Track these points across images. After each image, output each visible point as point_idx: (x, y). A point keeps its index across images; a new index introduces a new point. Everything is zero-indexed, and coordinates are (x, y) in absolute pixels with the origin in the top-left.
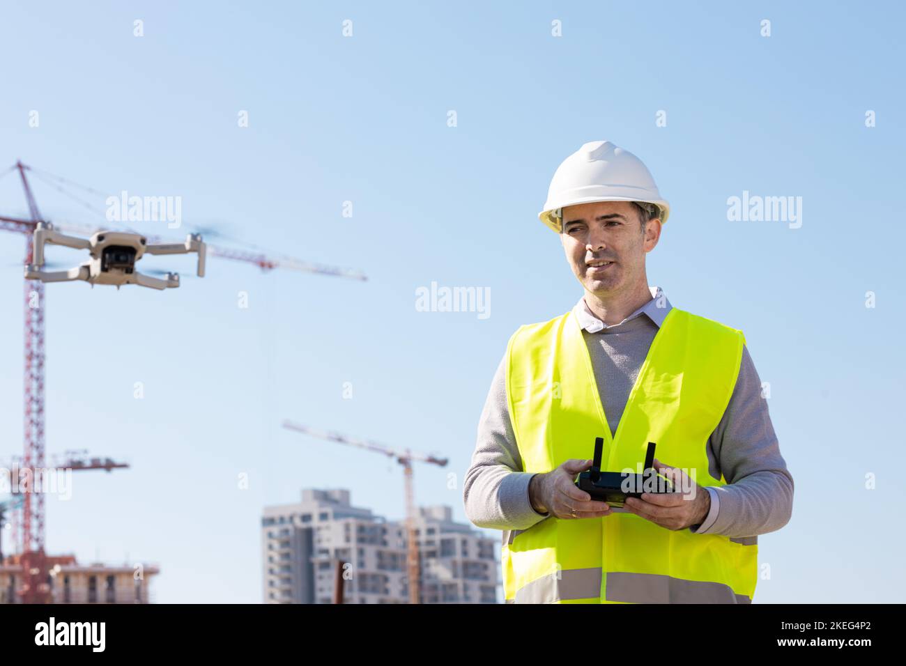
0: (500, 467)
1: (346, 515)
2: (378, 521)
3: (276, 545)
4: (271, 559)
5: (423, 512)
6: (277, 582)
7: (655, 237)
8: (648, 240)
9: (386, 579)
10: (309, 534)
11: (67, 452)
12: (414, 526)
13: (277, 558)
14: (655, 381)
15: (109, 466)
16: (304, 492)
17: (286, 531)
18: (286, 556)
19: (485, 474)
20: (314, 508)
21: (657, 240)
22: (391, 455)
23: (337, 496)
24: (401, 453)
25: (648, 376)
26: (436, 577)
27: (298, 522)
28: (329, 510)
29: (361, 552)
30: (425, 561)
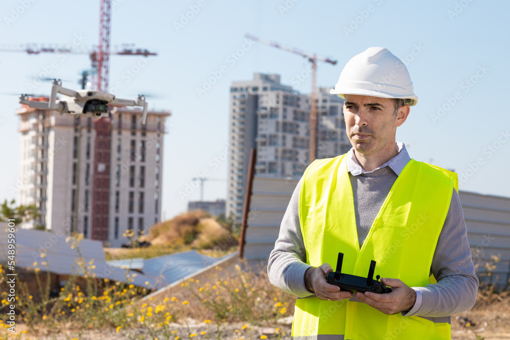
0: (290, 254)
1: (278, 89)
2: (295, 94)
3: (238, 103)
4: (234, 111)
5: (321, 90)
6: (237, 123)
7: (404, 117)
8: (398, 119)
9: (298, 126)
10: (256, 98)
11: (123, 45)
12: (315, 97)
13: (237, 110)
14: (390, 214)
15: (146, 54)
16: (255, 74)
17: (243, 96)
18: (243, 109)
19: (281, 258)
20: (260, 84)
21: (405, 119)
22: (305, 56)
23: (273, 78)
24: (311, 56)
25: (387, 210)
26: (325, 127)
27: (251, 92)
28: (268, 85)
29: (285, 110)
30: (320, 117)
